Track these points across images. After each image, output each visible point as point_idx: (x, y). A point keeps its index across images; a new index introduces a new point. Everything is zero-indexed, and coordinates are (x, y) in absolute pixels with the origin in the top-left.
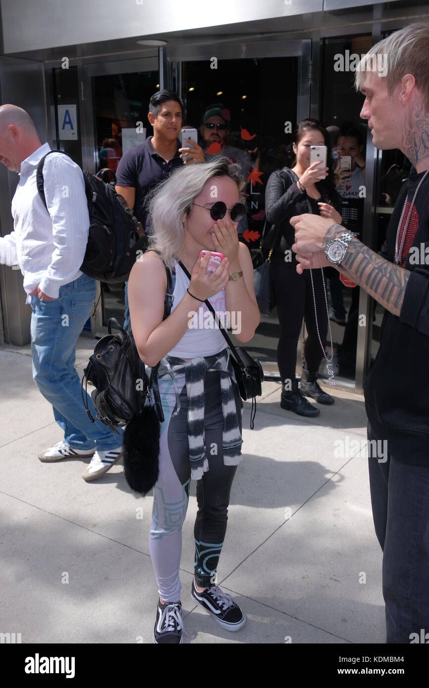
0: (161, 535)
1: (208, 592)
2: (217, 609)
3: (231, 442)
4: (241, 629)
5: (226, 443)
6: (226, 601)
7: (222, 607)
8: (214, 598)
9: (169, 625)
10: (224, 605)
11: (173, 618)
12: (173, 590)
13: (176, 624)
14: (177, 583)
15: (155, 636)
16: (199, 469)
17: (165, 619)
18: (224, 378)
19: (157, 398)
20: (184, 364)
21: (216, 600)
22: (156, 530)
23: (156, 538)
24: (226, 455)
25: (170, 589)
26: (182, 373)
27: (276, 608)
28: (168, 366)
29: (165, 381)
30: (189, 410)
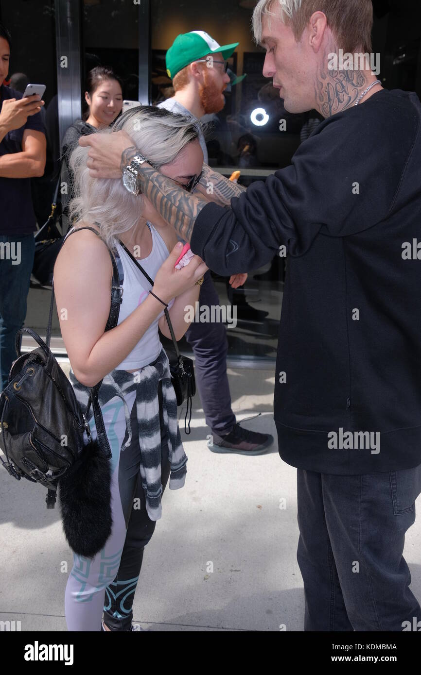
0: (91, 595)
26: (134, 390)
28: (116, 386)
29: (111, 407)
30: (143, 436)
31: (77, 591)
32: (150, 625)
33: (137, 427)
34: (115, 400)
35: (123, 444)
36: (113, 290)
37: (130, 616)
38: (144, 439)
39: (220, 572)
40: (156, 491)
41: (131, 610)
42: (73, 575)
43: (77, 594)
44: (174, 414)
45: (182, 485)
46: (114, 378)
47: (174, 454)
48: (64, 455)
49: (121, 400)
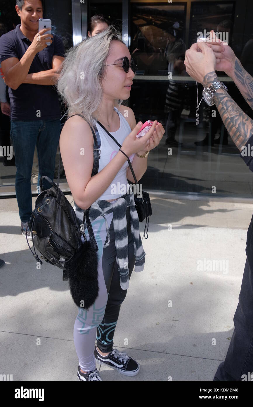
0: (88, 331)
1: (111, 355)
2: (120, 364)
5: (138, 257)
6: (124, 357)
7: (123, 362)
8: (116, 357)
10: (124, 360)
12: (92, 363)
18: (133, 211)
20: (111, 205)
21: (118, 358)
23: (84, 333)
24: (137, 265)
26: (111, 212)
27: (151, 350)
28: (100, 209)
29: (98, 222)
30: (117, 240)
31: (80, 328)
32: (124, 349)
33: (113, 235)
34: (100, 218)
35: (105, 244)
36: (94, 151)
37: (112, 344)
38: (117, 242)
39: (166, 321)
40: (125, 272)
41: (112, 340)
42: (78, 319)
43: (80, 329)
44: (137, 227)
45: (142, 269)
46: (99, 205)
47: (137, 251)
48: (69, 250)
49: (103, 218)
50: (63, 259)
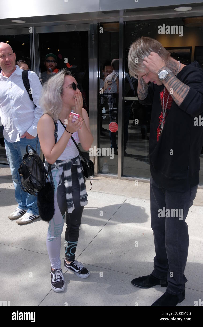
0: (53, 239)
1: (73, 263)
2: (77, 270)
3: (84, 195)
4: (88, 277)
5: (81, 196)
6: (80, 266)
7: (79, 269)
8: (76, 265)
9: (58, 279)
11: (59, 275)
12: (58, 264)
13: (61, 278)
14: (59, 260)
15: (52, 284)
16: (71, 208)
17: (56, 276)
18: (79, 168)
19: (51, 178)
20: (63, 162)
21: (77, 266)
22: (50, 237)
23: (51, 241)
24: (81, 201)
25: (57, 263)
26: (62, 166)
27: (101, 267)
28: (56, 164)
29: (54, 171)
34: (55, 169)
35: (59, 184)
37: (74, 256)
39: (117, 253)
41: (74, 254)
48: (39, 185)
49: (58, 169)
50: (36, 190)
